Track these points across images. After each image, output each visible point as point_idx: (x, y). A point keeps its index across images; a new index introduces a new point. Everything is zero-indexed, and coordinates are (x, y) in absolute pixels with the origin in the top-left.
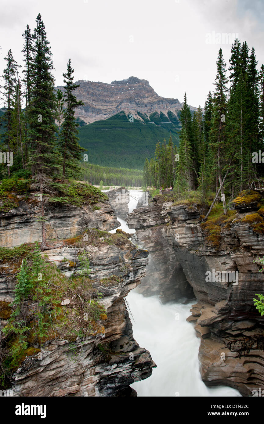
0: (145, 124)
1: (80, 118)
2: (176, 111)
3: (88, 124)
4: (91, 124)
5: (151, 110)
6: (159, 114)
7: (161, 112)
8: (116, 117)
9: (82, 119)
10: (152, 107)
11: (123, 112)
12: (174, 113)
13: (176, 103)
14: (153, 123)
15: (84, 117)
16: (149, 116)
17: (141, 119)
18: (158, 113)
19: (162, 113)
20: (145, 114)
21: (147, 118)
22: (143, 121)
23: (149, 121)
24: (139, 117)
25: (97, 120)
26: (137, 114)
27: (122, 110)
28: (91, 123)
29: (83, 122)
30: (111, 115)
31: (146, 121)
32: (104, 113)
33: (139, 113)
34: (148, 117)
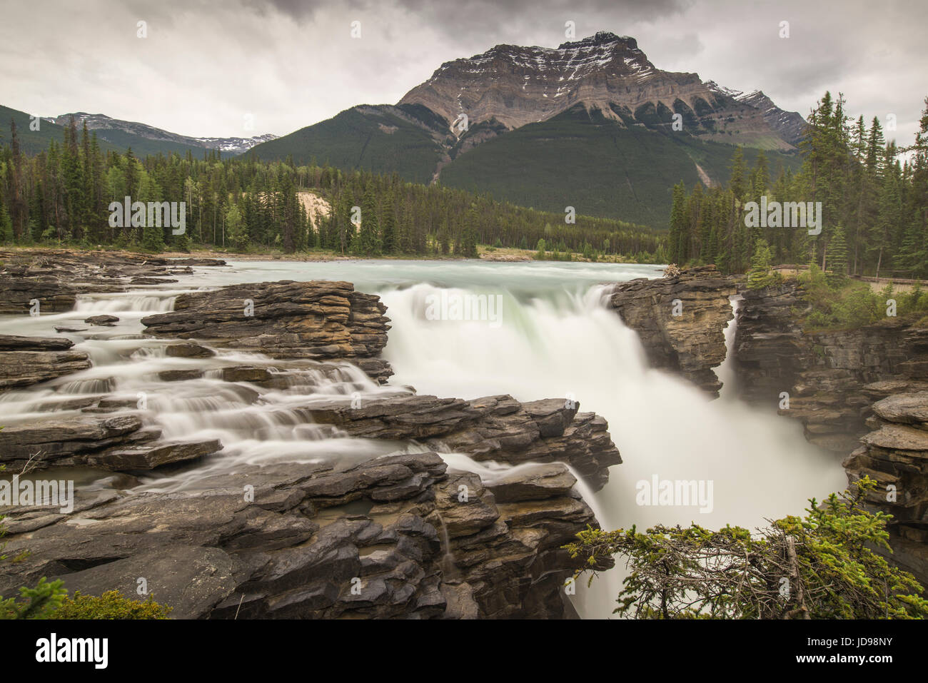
0: (625, 127)
1: (497, 118)
2: (691, 99)
3: (511, 129)
4: (516, 130)
5: (638, 98)
6: (656, 105)
7: (659, 102)
8: (567, 114)
9: (501, 120)
10: (642, 93)
11: (581, 105)
12: (689, 104)
13: (693, 82)
14: (642, 125)
15: (504, 117)
16: (633, 111)
17: (618, 118)
18: (653, 105)
19: (662, 104)
20: (626, 107)
21: (629, 115)
22: (622, 121)
23: (633, 122)
24: (613, 114)
25: (529, 122)
26: (609, 107)
27: (580, 100)
28: (517, 127)
29: (501, 127)
30: (558, 112)
31: (628, 121)
32: (543, 108)
33: (613, 106)
34: (631, 113)
